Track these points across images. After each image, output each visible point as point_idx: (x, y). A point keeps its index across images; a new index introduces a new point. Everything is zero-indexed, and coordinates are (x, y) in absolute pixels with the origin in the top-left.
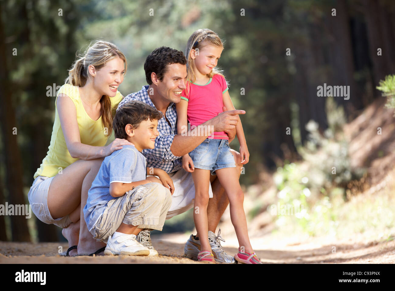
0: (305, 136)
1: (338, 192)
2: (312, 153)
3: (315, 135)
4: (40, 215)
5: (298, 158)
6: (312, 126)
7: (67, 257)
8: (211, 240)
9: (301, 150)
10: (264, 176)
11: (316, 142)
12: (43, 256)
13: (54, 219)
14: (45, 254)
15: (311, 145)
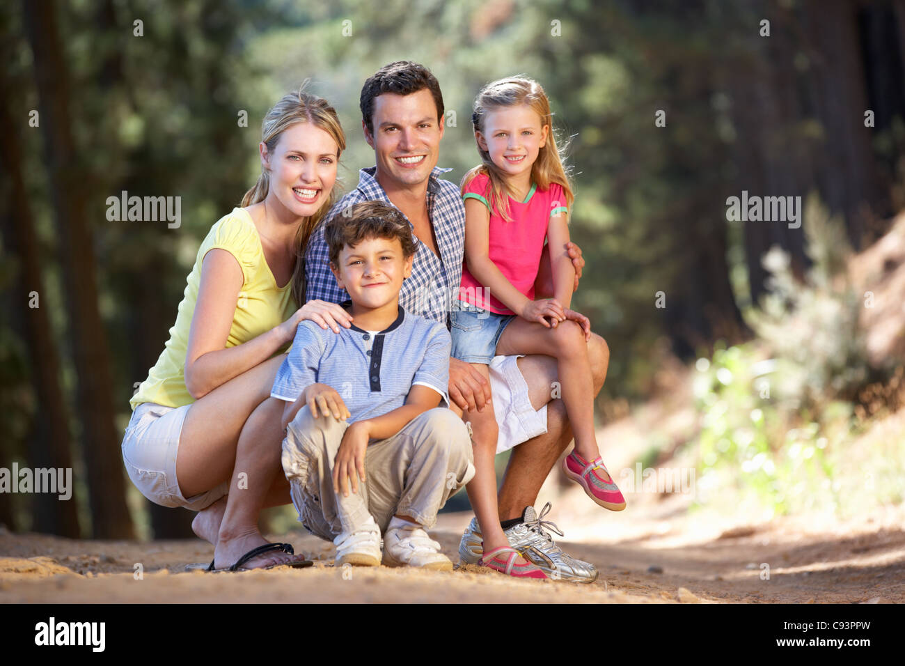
0: (760, 283)
1: (838, 411)
2: (777, 322)
3: (783, 281)
4: (155, 493)
5: (743, 334)
6: (776, 260)
7: (210, 574)
8: (531, 528)
9: (752, 317)
10: (668, 377)
11: (785, 295)
12: (164, 572)
13: (186, 498)
14: (168, 567)
15: (773, 305)
